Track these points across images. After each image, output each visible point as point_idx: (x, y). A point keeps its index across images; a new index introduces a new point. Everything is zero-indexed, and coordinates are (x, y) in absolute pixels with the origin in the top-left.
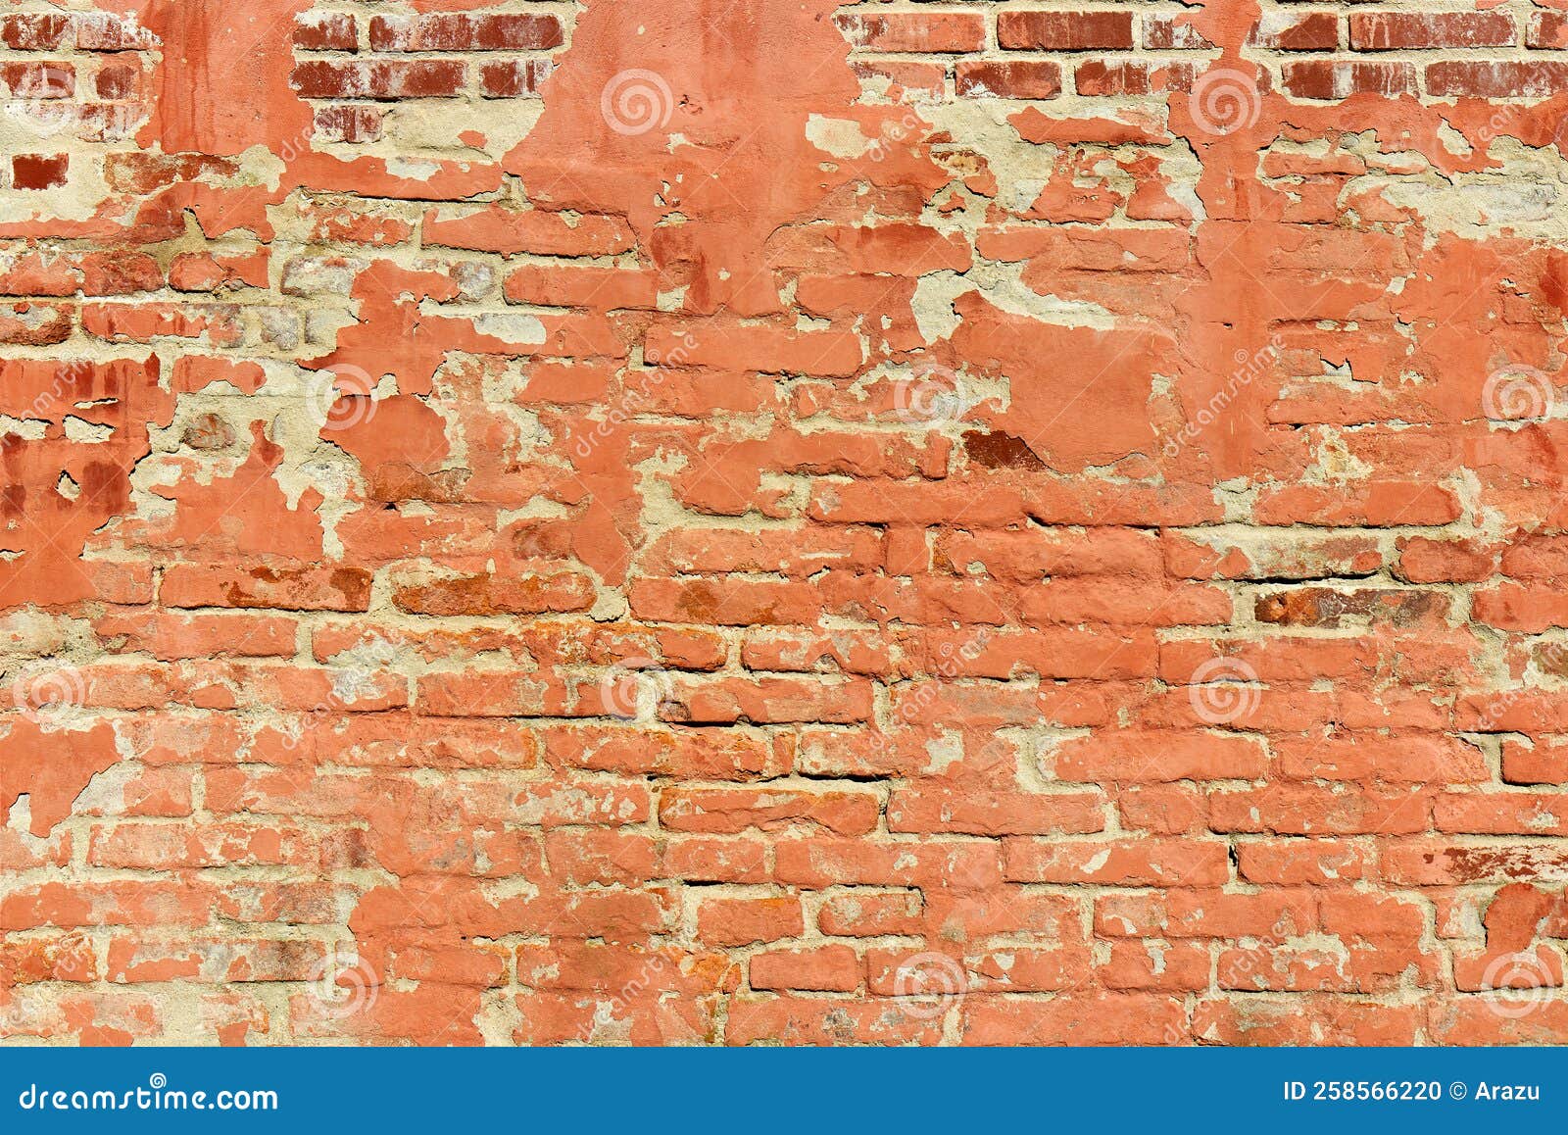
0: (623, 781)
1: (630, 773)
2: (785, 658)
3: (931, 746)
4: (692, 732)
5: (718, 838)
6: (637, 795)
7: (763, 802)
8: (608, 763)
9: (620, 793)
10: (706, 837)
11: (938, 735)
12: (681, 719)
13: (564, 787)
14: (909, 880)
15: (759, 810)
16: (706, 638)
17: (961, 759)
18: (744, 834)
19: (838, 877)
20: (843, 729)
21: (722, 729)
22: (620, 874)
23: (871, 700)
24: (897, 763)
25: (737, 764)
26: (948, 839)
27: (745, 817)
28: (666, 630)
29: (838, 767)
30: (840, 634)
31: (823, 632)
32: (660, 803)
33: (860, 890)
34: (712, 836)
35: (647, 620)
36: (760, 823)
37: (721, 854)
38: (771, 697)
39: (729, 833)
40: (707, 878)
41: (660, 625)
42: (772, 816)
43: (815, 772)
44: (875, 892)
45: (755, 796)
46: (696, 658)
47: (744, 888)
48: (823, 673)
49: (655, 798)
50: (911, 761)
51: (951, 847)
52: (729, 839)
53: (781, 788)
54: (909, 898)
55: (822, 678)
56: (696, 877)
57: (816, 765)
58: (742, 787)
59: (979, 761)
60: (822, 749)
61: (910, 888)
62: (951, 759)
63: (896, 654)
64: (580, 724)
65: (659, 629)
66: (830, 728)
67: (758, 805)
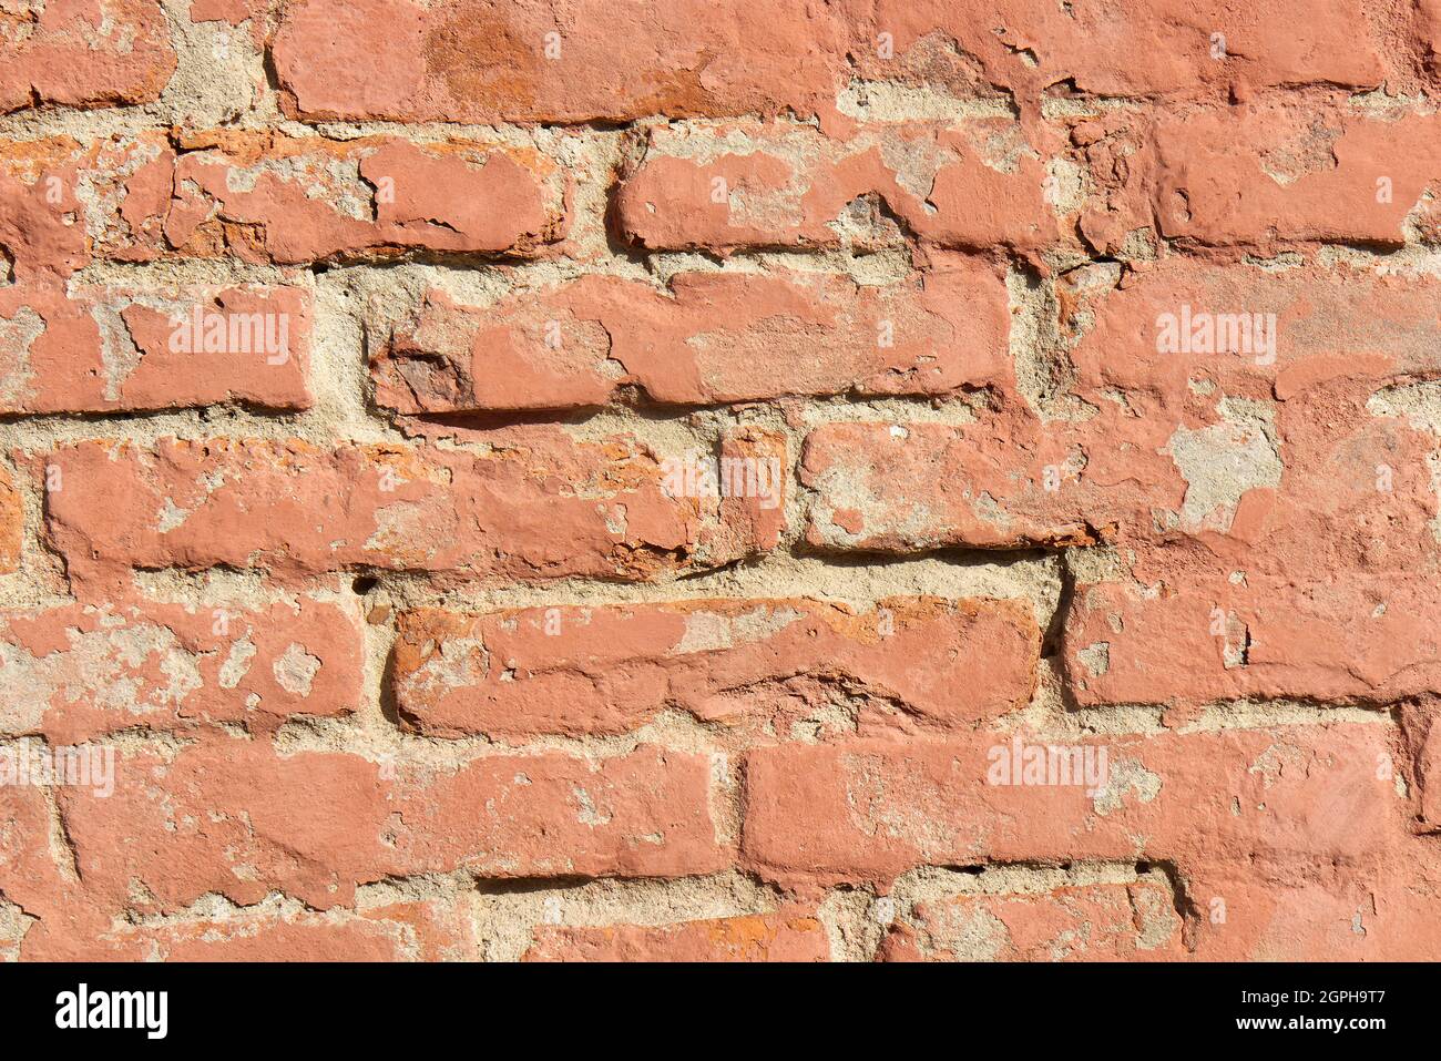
0: (280, 596)
1: (300, 570)
2: (743, 213)
3: (1185, 448)
4: (478, 444)
5: (571, 748)
6: (325, 631)
7: (701, 635)
8: (233, 545)
9: (269, 630)
10: (535, 747)
11: (1202, 416)
12: (440, 405)
13: (106, 622)
14: (1139, 846)
15: (688, 662)
16: (499, 165)
17: (1272, 482)
18: (646, 734)
19: (930, 843)
20: (919, 414)
21: (566, 429)
22: (285, 869)
23: (998, 325)
24: (1087, 501)
25: (617, 529)
26: (1247, 717)
27: (653, 685)
28: (383, 142)
29: (921, 524)
30: (905, 134)
31: (852, 129)
32: (393, 656)
33: (993, 879)
34: (553, 744)
35: (331, 118)
36: (692, 699)
37: (583, 797)
38: (705, 328)
39: (600, 733)
40: (546, 867)
41: (368, 131)
42: (731, 677)
43: (850, 541)
44: (1038, 883)
45: (674, 623)
46: (478, 222)
47: (656, 894)
48: (860, 252)
49: (373, 644)
50: (1129, 496)
51: (1259, 737)
52: (606, 749)
53: (754, 594)
54: (1143, 897)
55: (855, 266)
56: (512, 866)
57: (849, 520)
58: (635, 595)
59: (1328, 489)
60: (864, 472)
61: (1142, 867)
62: (1245, 482)
63: (1063, 188)
64: (136, 434)
65: (367, 142)
66: (886, 410)
67: (687, 646)
